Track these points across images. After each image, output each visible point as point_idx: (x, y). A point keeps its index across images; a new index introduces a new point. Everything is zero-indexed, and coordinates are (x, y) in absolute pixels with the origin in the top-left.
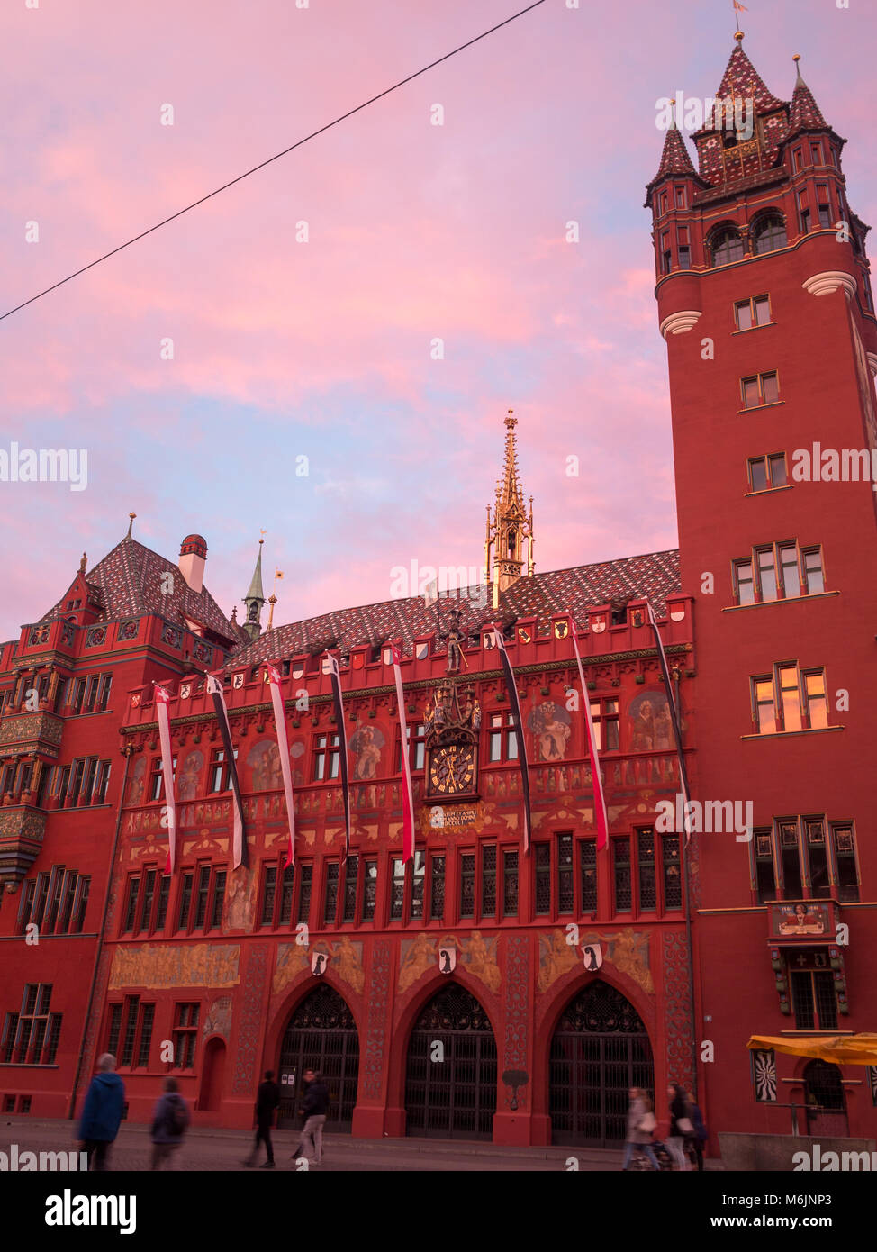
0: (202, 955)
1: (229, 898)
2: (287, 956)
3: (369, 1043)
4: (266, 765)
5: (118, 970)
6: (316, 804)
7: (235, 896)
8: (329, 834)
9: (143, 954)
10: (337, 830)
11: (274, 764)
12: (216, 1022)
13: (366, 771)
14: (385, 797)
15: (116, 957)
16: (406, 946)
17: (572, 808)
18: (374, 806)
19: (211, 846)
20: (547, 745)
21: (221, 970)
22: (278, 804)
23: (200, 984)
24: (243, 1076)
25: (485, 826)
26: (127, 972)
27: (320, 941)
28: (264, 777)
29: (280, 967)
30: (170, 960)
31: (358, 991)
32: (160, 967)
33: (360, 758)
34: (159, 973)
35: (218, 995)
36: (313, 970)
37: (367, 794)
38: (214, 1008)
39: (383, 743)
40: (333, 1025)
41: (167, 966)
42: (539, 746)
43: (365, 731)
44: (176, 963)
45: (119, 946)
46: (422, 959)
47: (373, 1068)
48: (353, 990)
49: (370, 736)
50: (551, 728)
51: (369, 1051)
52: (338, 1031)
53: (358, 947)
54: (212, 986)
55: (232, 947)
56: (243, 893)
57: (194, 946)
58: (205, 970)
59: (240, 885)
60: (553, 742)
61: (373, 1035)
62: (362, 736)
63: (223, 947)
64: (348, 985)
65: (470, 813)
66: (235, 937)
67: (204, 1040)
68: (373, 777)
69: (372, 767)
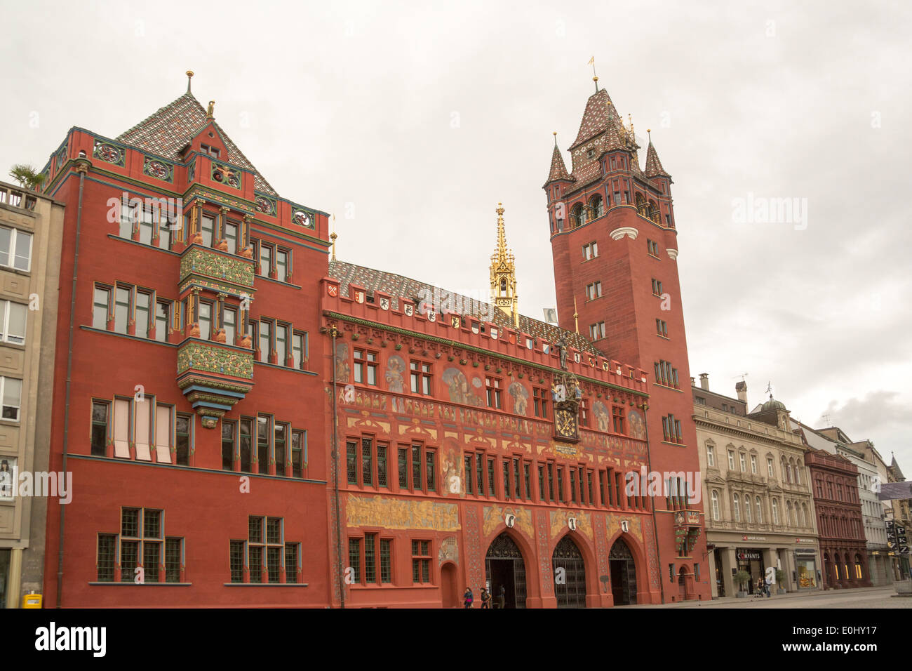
0: (429, 508)
1: (444, 472)
2: (490, 515)
3: (542, 565)
4: (457, 386)
5: (354, 513)
6: (494, 422)
7: (448, 472)
8: (505, 444)
9: (375, 502)
10: (509, 442)
11: (463, 387)
12: (446, 553)
13: (521, 410)
14: (533, 429)
15: (350, 502)
16: (552, 514)
17: (613, 457)
18: (528, 433)
19: (423, 432)
20: (601, 423)
21: (446, 520)
22: (469, 416)
23: (430, 528)
24: (476, 585)
25: (581, 458)
26: (364, 514)
27: (508, 507)
28: (457, 394)
29: (486, 521)
30: (402, 509)
31: (531, 537)
32: (394, 514)
33: (516, 401)
34: (394, 518)
35: (446, 536)
36: (507, 523)
37: (523, 425)
38: (444, 544)
39: (528, 396)
40: (506, 555)
41: (400, 513)
42: (598, 424)
43: (517, 385)
44: (408, 512)
45: (350, 494)
46: (560, 522)
47: (546, 577)
48: (529, 537)
49: (519, 389)
50: (602, 415)
51: (543, 569)
52: (510, 559)
53: (529, 513)
54: (440, 530)
55: (452, 505)
56: (454, 470)
57: (421, 501)
58: (433, 519)
59: (451, 464)
60: (603, 423)
61: (544, 561)
62: (516, 388)
63: (444, 504)
64: (525, 533)
65: (573, 449)
66: (453, 499)
67: (440, 564)
68: (525, 416)
69: (523, 409)
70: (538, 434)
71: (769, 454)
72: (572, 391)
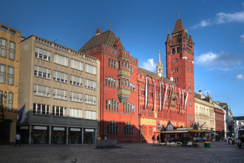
0: (152, 121)
1: (154, 113)
2: (161, 122)
5: (141, 122)
9: (144, 120)
21: (154, 123)
23: (152, 125)
25: (175, 110)
27: (164, 121)
30: (148, 121)
38: (154, 128)
45: (141, 118)
53: (167, 122)
56: (156, 113)
66: (155, 119)
67: (153, 132)
71: (207, 109)
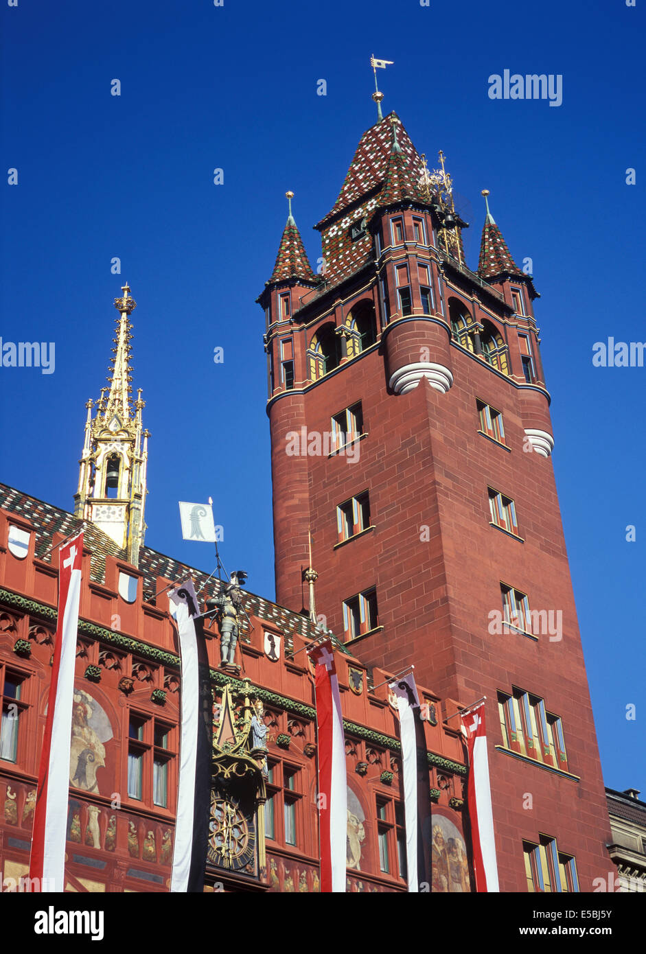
14: (115, 836)
18: (97, 846)
37: (84, 819)
39: (109, 735)
43: (76, 698)
49: (85, 712)
68: (96, 791)
69: (91, 770)
70: (133, 853)
72: (246, 729)
